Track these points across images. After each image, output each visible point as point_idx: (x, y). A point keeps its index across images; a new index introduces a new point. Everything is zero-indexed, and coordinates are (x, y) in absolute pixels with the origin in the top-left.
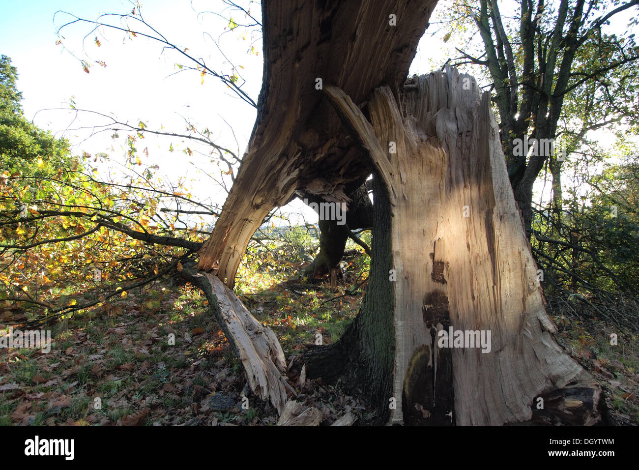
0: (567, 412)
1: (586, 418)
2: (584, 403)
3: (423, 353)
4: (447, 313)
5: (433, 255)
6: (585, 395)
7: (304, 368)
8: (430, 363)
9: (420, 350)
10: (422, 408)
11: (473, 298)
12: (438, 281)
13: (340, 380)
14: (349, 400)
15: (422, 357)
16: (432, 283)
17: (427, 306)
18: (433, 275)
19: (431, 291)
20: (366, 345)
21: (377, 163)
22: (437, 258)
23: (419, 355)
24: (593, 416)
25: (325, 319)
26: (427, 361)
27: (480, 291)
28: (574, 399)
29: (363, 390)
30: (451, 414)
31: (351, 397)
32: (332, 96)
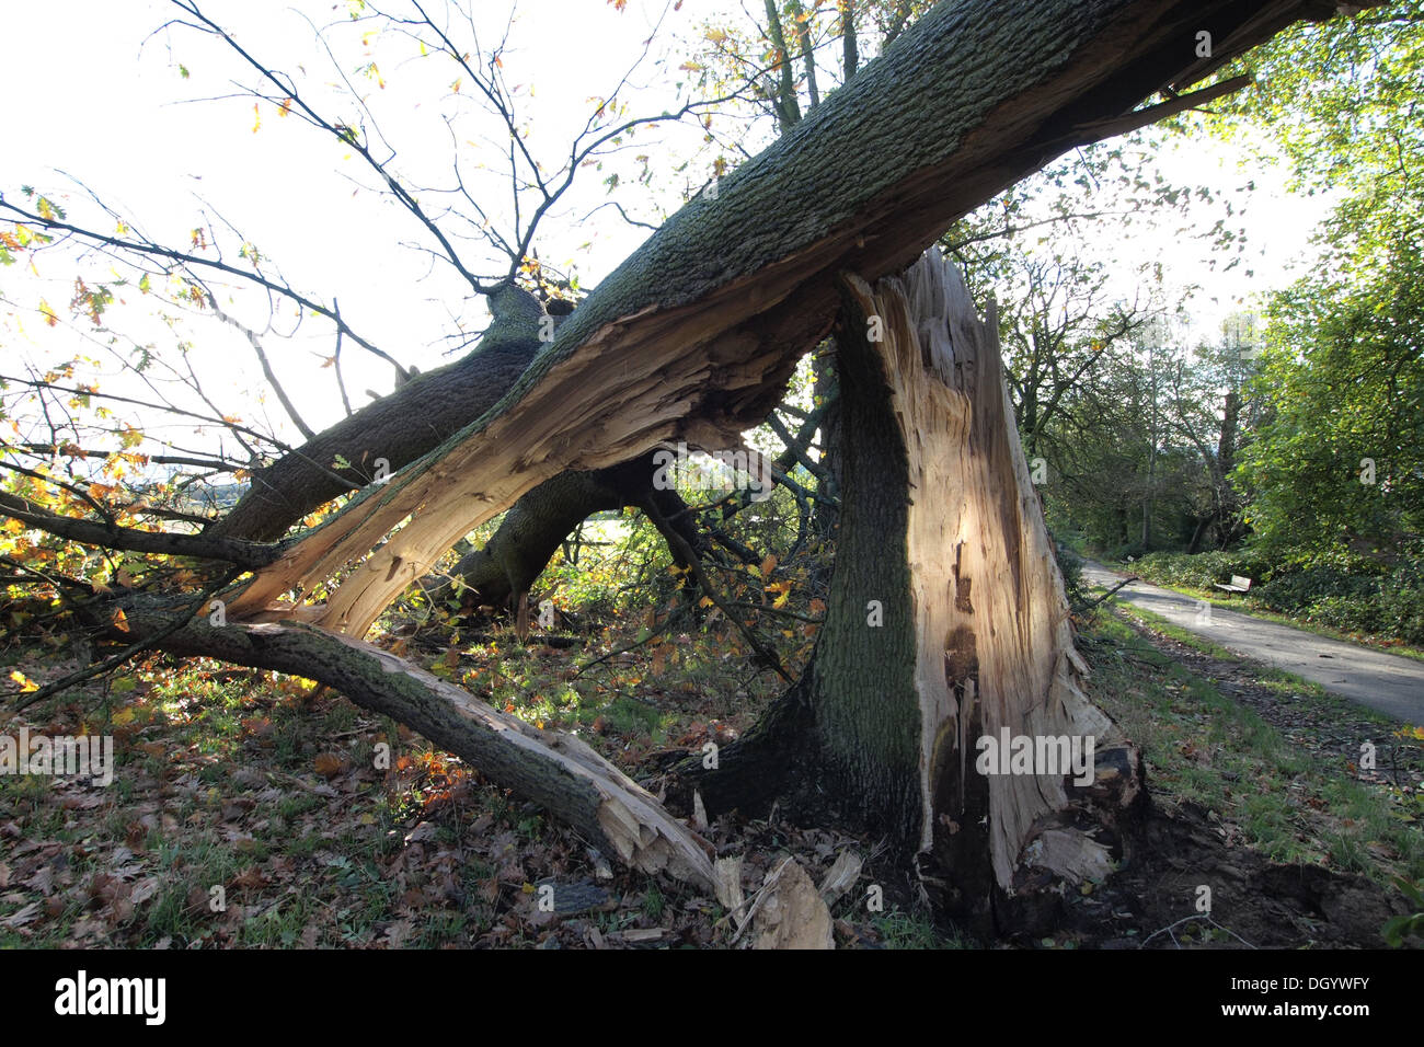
0: (1100, 787)
1: (1123, 791)
2: (1120, 771)
3: (946, 730)
4: (975, 660)
5: (957, 569)
6: (1117, 759)
7: (697, 798)
8: (956, 745)
9: (943, 725)
10: (948, 818)
11: (993, 633)
12: (964, 610)
13: (776, 806)
14: (816, 836)
15: (946, 737)
16: (956, 613)
17: (950, 653)
18: (958, 600)
19: (954, 627)
20: (836, 731)
21: (900, 414)
22: (962, 573)
23: (942, 734)
24: (1132, 786)
25: (569, 702)
26: (953, 742)
27: (1000, 620)
28: (1107, 767)
29: (843, 811)
30: (985, 820)
31: (817, 830)
32: (857, 293)
